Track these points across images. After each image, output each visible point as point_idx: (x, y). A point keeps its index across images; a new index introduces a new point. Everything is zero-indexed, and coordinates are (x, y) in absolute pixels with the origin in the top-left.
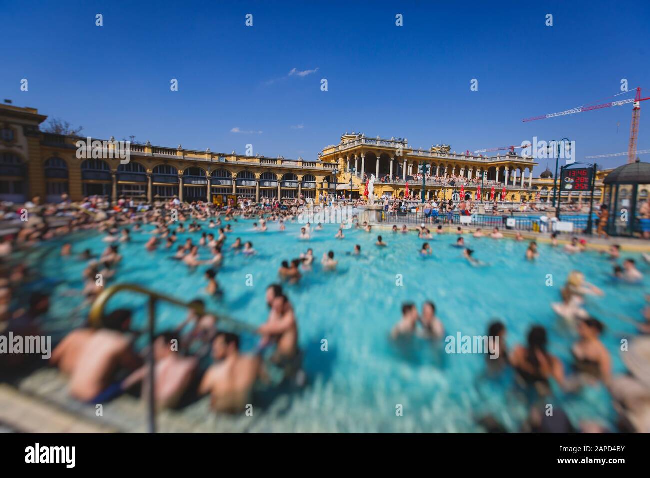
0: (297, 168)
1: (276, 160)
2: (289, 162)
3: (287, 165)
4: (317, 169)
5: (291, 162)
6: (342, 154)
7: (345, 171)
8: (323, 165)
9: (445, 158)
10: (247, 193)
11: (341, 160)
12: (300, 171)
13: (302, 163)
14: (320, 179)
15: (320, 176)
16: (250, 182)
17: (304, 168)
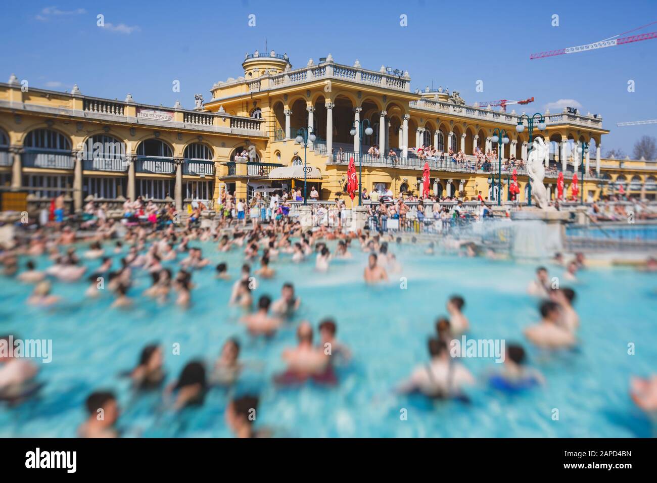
0: (173, 126)
1: (121, 106)
2: (152, 112)
3: (149, 118)
4: (216, 130)
5: (158, 113)
6: (271, 98)
7: (278, 137)
8: (228, 121)
9: (460, 114)
10: (49, 185)
11: (267, 112)
12: (180, 134)
13: (182, 115)
14: (222, 154)
15: (224, 146)
16: (58, 158)
17: (188, 127)
